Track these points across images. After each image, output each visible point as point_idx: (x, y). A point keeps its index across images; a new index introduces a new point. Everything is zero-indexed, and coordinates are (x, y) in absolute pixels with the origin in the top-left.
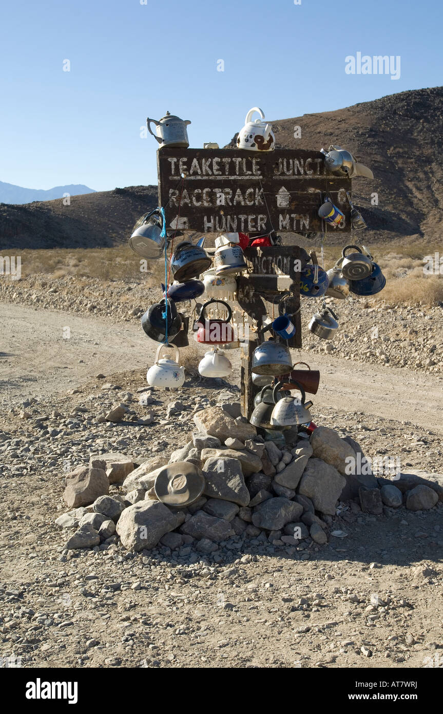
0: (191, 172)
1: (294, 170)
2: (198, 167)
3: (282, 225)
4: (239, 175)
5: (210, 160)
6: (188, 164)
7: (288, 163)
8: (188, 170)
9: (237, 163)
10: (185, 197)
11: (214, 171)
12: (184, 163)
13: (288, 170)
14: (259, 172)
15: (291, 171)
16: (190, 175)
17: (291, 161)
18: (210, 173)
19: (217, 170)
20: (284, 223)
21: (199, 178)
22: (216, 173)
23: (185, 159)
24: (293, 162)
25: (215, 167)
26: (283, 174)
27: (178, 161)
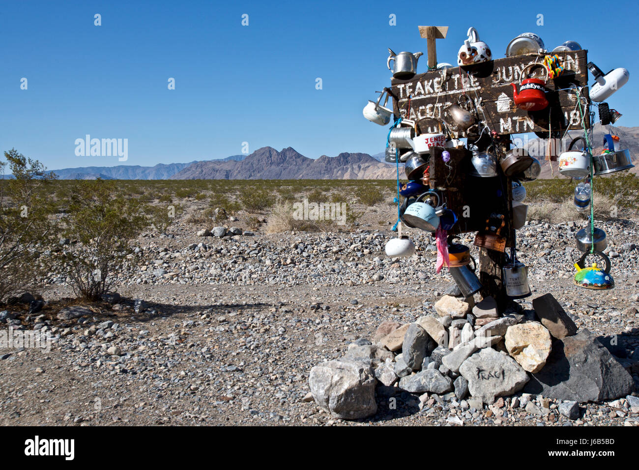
0: (416, 93)
1: (514, 76)
2: (421, 88)
3: (504, 128)
4: (458, 89)
5: (431, 81)
6: (413, 88)
7: (507, 71)
8: (413, 92)
9: (456, 79)
10: (412, 114)
11: (436, 89)
12: (410, 87)
13: (507, 76)
14: (477, 84)
15: (511, 78)
16: (415, 96)
17: (510, 68)
18: (432, 91)
19: (438, 88)
20: (506, 127)
21: (423, 97)
22: (436, 90)
23: (411, 84)
24: (513, 68)
25: (436, 86)
26: (502, 81)
27: (405, 86)
